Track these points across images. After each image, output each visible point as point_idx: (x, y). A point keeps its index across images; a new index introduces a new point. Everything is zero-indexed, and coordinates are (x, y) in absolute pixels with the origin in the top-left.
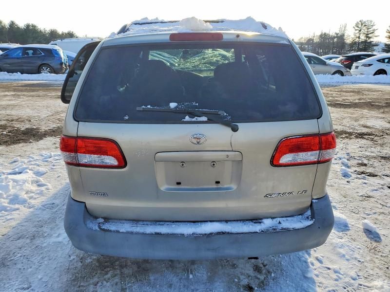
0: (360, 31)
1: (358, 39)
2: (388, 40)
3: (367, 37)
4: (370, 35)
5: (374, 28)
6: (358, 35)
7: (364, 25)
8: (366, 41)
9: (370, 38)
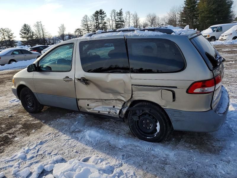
0: (3, 34)
1: (4, 39)
2: (22, 39)
3: (9, 38)
4: (11, 37)
5: (11, 32)
6: (3, 37)
7: (4, 31)
8: (10, 40)
9: (11, 38)
